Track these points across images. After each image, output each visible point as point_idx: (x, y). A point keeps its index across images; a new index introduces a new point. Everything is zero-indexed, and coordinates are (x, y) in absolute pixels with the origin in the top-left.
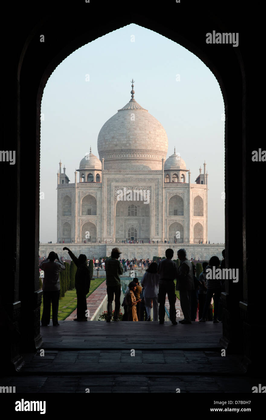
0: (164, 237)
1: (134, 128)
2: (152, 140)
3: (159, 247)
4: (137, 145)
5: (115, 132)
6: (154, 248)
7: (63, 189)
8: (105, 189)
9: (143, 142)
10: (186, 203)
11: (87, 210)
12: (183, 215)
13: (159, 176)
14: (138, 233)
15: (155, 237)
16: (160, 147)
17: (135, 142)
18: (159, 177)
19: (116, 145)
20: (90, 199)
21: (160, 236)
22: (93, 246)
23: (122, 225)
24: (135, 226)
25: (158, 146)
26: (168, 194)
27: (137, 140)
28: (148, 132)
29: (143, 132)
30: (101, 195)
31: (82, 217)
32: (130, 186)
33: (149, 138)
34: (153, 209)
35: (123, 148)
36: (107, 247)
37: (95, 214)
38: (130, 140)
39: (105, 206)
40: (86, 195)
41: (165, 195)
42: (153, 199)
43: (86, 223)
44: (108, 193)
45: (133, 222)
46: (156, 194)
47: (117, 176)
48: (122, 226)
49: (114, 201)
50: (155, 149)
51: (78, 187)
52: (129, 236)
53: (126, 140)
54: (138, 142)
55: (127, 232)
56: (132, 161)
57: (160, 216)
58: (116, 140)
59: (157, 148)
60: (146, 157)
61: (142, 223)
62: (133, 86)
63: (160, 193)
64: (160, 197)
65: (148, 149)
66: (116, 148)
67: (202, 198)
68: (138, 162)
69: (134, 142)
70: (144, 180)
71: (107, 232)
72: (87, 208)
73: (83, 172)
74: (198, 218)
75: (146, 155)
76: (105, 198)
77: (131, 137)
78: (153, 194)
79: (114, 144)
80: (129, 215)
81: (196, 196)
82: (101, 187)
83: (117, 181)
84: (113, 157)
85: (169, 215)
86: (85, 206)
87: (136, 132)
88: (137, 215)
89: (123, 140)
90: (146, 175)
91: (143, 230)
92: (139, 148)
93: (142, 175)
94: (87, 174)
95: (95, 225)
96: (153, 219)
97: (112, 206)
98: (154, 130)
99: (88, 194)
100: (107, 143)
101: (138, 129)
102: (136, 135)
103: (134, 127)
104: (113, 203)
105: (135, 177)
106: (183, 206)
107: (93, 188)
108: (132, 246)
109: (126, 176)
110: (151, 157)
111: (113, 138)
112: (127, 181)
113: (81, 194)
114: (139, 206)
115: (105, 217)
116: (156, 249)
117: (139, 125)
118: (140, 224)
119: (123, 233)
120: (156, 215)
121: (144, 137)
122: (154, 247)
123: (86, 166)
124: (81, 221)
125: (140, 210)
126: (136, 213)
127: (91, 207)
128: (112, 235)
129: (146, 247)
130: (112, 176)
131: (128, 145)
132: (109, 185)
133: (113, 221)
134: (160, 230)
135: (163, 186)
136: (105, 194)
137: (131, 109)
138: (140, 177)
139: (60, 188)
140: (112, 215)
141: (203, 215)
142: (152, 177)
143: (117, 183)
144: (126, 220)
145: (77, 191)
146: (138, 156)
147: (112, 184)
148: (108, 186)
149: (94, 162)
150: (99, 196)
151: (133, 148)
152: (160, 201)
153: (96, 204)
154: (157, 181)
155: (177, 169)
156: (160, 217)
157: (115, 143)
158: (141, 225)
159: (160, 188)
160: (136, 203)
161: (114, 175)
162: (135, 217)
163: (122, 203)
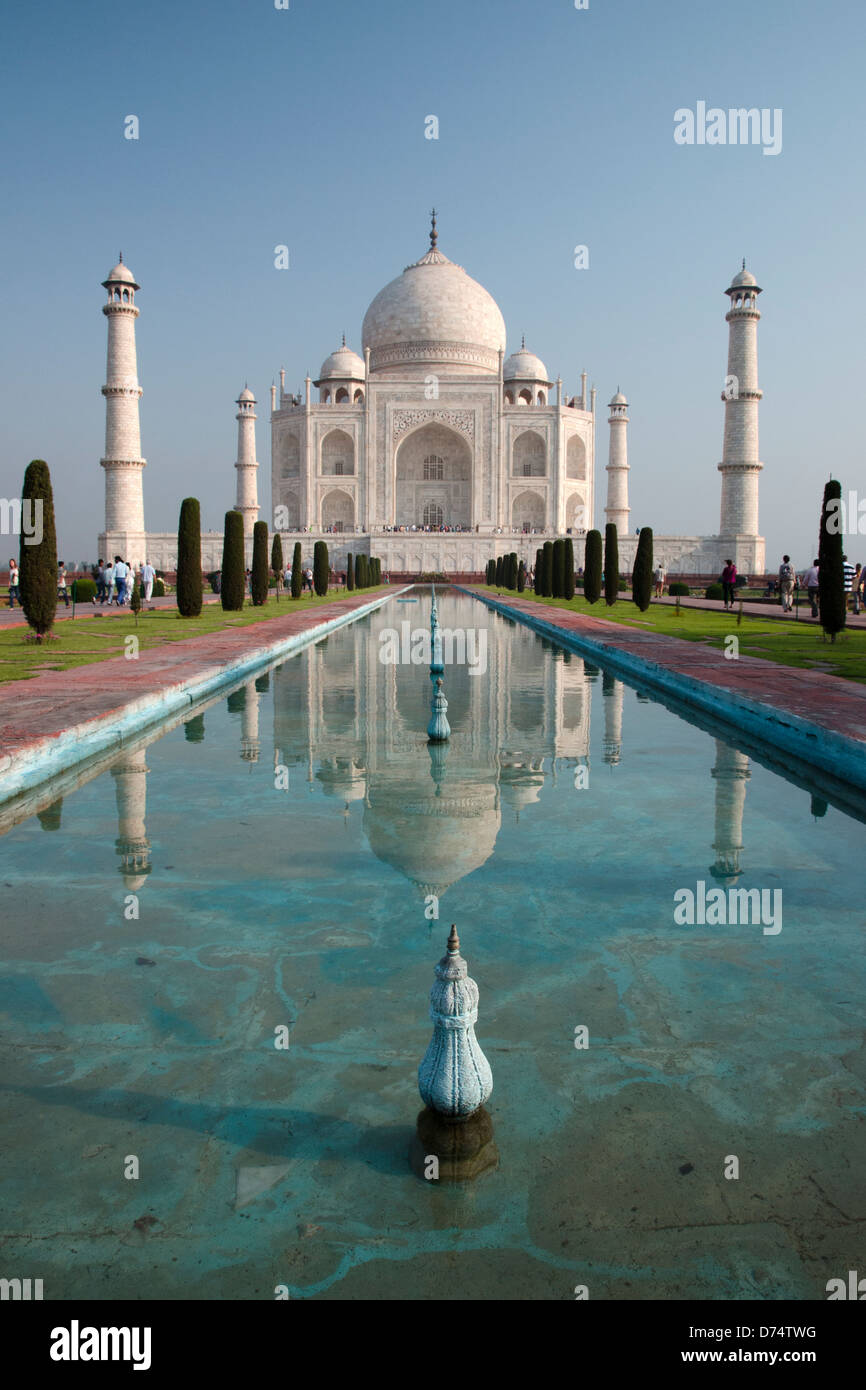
0: (501, 523)
1: (437, 297)
2: (475, 324)
3: (497, 542)
4: (445, 331)
5: (395, 305)
6: (484, 543)
7: (284, 421)
8: (373, 417)
9: (455, 327)
10: (550, 448)
11: (334, 465)
12: (544, 475)
13: (492, 387)
14: (445, 515)
15: (484, 523)
16: (491, 340)
17: (439, 325)
18: (493, 392)
19: (399, 333)
20: (340, 441)
21: (493, 521)
22: (340, 538)
23: (411, 500)
24: (439, 501)
25: (488, 338)
26: (511, 428)
27: (442, 320)
28: (466, 306)
29: (456, 305)
30: (363, 430)
31: (323, 480)
32: (428, 412)
33: (467, 318)
34: (480, 462)
35: (413, 338)
36: (372, 540)
37: (351, 472)
38: (427, 322)
39: (372, 453)
40: (331, 430)
41: (505, 433)
42: (479, 438)
43: (331, 493)
44: (379, 426)
45: (435, 493)
46: (484, 428)
47: (400, 389)
49: (392, 443)
50: (480, 342)
51: (312, 413)
52: (426, 521)
53: (419, 320)
54: (444, 325)
55: (421, 515)
56: (433, 366)
57: (493, 478)
58: (398, 322)
59: (485, 340)
60: (461, 357)
61: (455, 495)
62: (433, 223)
63: (494, 426)
64: (494, 435)
65: (466, 341)
66: (399, 340)
67: (584, 440)
69: (436, 325)
70: (459, 397)
71: (377, 511)
72: (333, 460)
73: (326, 386)
74: (575, 483)
75: (461, 355)
76: (373, 436)
77: (430, 314)
78: (479, 427)
79: (395, 331)
80: (426, 477)
81: (571, 435)
82: (364, 413)
83: (398, 400)
84: (392, 358)
85: (514, 475)
86: (330, 457)
87: (440, 303)
88: (444, 477)
89: (412, 320)
90: (463, 386)
91: (455, 511)
92: (447, 338)
93: (454, 386)
94: (334, 388)
95: (350, 499)
96: (479, 484)
97: (387, 454)
98: (478, 304)
99: (335, 427)
100: (380, 330)
101: (445, 297)
102: (441, 309)
103: (435, 294)
104: (391, 449)
106: (543, 456)
107: (344, 415)
108: (433, 537)
109: (419, 387)
110: (471, 359)
111: (392, 317)
112: (419, 400)
113: (319, 427)
114: (446, 458)
115: (373, 479)
116: (490, 545)
117: (448, 290)
118: (449, 496)
119: (413, 516)
120: (484, 475)
121: (458, 316)
122: (486, 541)
123: (334, 372)
124: (319, 487)
125: (450, 468)
126: (441, 474)
127: (344, 459)
128: (387, 517)
129: (465, 540)
130: (388, 389)
131: (423, 331)
132: (382, 409)
133: (391, 488)
134: (494, 508)
135: (502, 411)
136: (372, 427)
137: (430, 263)
138: (451, 389)
139: (277, 419)
140: (387, 476)
141: (584, 478)
142: (475, 391)
143: (398, 403)
144: (419, 487)
145: (310, 421)
146: (445, 355)
147: (388, 405)
148: (378, 410)
149: (351, 364)
150: (357, 432)
151: (433, 337)
152: (493, 443)
153: (352, 450)
154: (488, 398)
155: (528, 378)
156: (494, 480)
157: (396, 328)
158: (452, 498)
159: (494, 416)
160: (440, 451)
161: (391, 386)
162: (439, 482)
163: (412, 452)
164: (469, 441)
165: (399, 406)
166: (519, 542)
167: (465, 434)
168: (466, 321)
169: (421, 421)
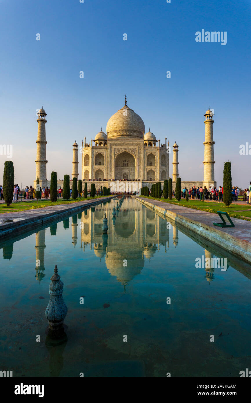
0: (144, 178)
1: (127, 118)
2: (137, 125)
5: (115, 120)
7: (85, 151)
8: (109, 150)
9: (131, 126)
10: (157, 158)
11: (99, 163)
12: (155, 165)
13: (141, 142)
14: (129, 176)
20: (100, 156)
21: (141, 178)
24: (127, 172)
25: (140, 129)
26: (146, 153)
27: (128, 124)
28: (134, 120)
29: (132, 120)
30: (107, 153)
31: (96, 167)
32: (124, 148)
34: (137, 162)
35: (120, 129)
37: (103, 165)
38: (124, 125)
39: (109, 159)
42: (137, 156)
43: (98, 170)
44: (111, 152)
45: (126, 170)
46: (139, 153)
48: (119, 172)
51: (93, 149)
54: (128, 126)
55: (122, 176)
60: (133, 134)
61: (131, 171)
62: (126, 98)
63: (142, 152)
64: (142, 155)
65: (134, 130)
67: (166, 156)
69: (126, 125)
70: (132, 145)
71: (110, 175)
73: (97, 141)
74: (164, 168)
76: (109, 155)
77: (125, 122)
78: (137, 153)
80: (123, 166)
81: (162, 154)
83: (116, 145)
85: (147, 165)
86: (98, 161)
88: (128, 166)
89: (120, 124)
90: (133, 142)
91: (131, 175)
92: (129, 129)
93: (131, 142)
94: (99, 142)
95: (102, 171)
96: (137, 168)
97: (112, 160)
98: (138, 120)
99: (99, 153)
101: (129, 118)
102: (128, 121)
104: (113, 158)
105: (127, 142)
106: (155, 160)
109: (121, 142)
110: (136, 134)
112: (122, 145)
113: (95, 153)
114: (129, 161)
115: (109, 167)
117: (129, 116)
119: (120, 176)
120: (139, 165)
121: (132, 123)
123: (99, 138)
124: (94, 169)
125: (130, 163)
127: (101, 161)
128: (113, 177)
130: (113, 142)
131: (123, 127)
133: (113, 169)
134: (142, 174)
138: (130, 142)
140: (113, 165)
141: (166, 166)
142: (137, 143)
144: (121, 169)
145: (92, 151)
146: (129, 133)
147: (113, 147)
148: (110, 148)
149: (103, 136)
150: (105, 154)
151: (125, 129)
152: (141, 157)
153: (103, 158)
154: (140, 145)
155: (151, 139)
156: (142, 167)
160: (127, 159)
163: (120, 159)
165: (116, 147)
167: (133, 155)
168: (134, 124)
169: (122, 151)
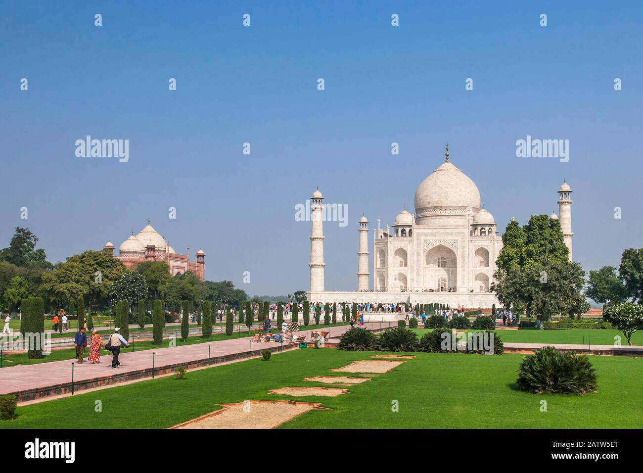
0: (469, 287)
4: (449, 202)
7: (379, 244)
8: (415, 242)
10: (490, 254)
11: (399, 262)
12: (488, 266)
13: (465, 229)
14: (447, 283)
15: (461, 287)
17: (446, 199)
18: (466, 231)
19: (429, 203)
20: (402, 253)
21: (466, 285)
24: (445, 277)
25: (469, 203)
26: (474, 246)
27: (448, 197)
30: (412, 248)
31: (395, 269)
32: (438, 240)
34: (460, 261)
35: (435, 205)
37: (406, 265)
38: (441, 198)
39: (415, 258)
41: (471, 248)
42: (460, 251)
43: (398, 274)
44: (417, 246)
45: (443, 273)
46: (462, 246)
47: (427, 231)
48: (432, 276)
49: (423, 253)
51: (390, 241)
52: (439, 285)
53: (438, 197)
54: (448, 199)
55: (437, 282)
56: (443, 217)
58: (429, 198)
62: (447, 149)
63: (466, 245)
64: (466, 250)
66: (429, 206)
68: (449, 218)
70: (451, 234)
71: (417, 282)
72: (399, 260)
73: (397, 228)
75: (457, 212)
76: (415, 250)
78: (460, 246)
80: (439, 266)
82: (412, 241)
83: (425, 235)
85: (475, 266)
87: (447, 190)
89: (435, 198)
90: (453, 230)
93: (449, 230)
94: (400, 230)
95: (406, 276)
96: (459, 269)
97: (421, 257)
99: (399, 247)
105: (442, 231)
106: (488, 257)
107: (404, 242)
109: (434, 230)
111: (426, 196)
112: (435, 235)
113: (393, 247)
114: (448, 258)
115: (415, 269)
119: (433, 282)
120: (462, 266)
124: (393, 272)
125: (449, 262)
126: (446, 265)
127: (403, 260)
128: (421, 284)
130: (421, 231)
131: (439, 202)
132: (419, 239)
133: (422, 272)
134: (466, 280)
135: (469, 239)
136: (415, 247)
139: (376, 243)
140: (421, 267)
142: (458, 231)
144: (436, 271)
145: (390, 245)
146: (449, 212)
147: (421, 238)
148: (417, 240)
149: (407, 219)
150: (409, 249)
152: (466, 253)
153: (407, 256)
154: (463, 234)
156: (466, 268)
157: (428, 201)
158: (450, 275)
159: (467, 242)
160: (445, 255)
161: (423, 230)
162: (445, 268)
163: (433, 256)
164: (455, 252)
165: (426, 238)
166: (469, 296)
167: (454, 249)
168: (458, 197)
169: (435, 245)
